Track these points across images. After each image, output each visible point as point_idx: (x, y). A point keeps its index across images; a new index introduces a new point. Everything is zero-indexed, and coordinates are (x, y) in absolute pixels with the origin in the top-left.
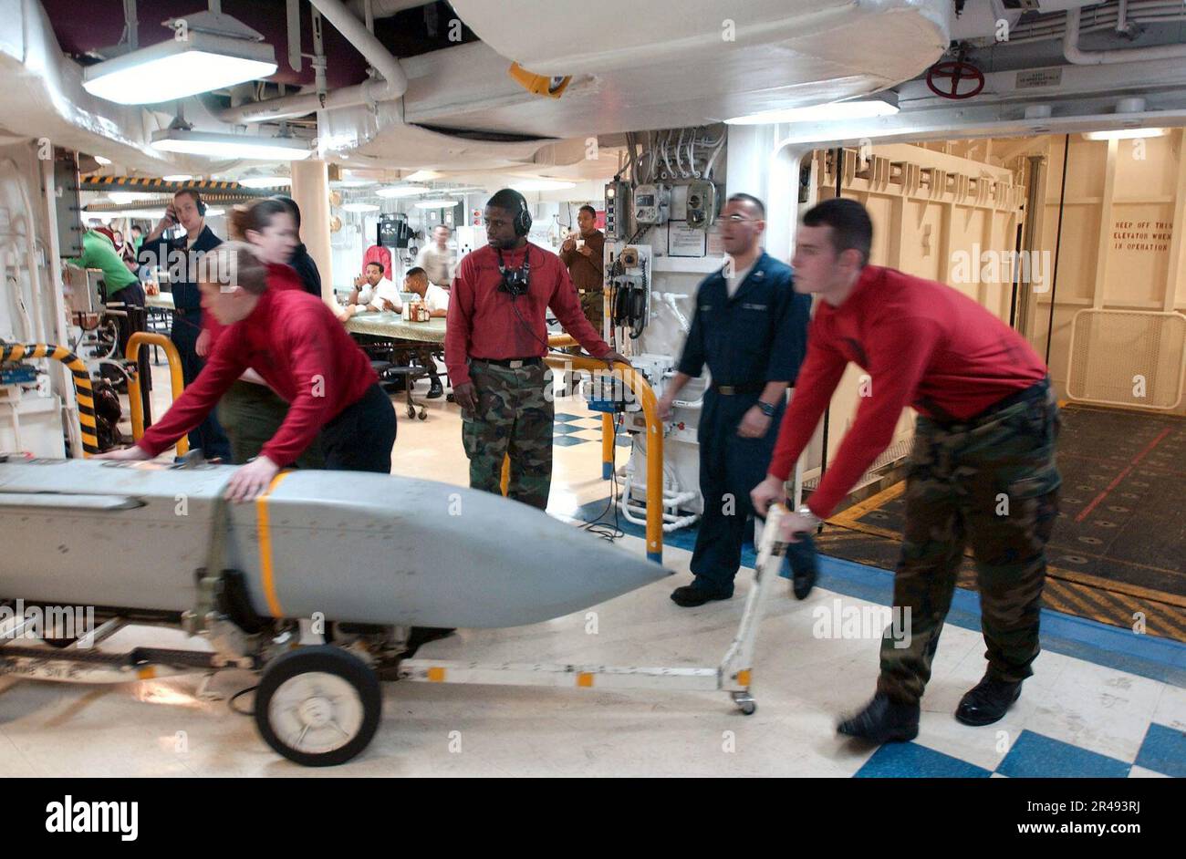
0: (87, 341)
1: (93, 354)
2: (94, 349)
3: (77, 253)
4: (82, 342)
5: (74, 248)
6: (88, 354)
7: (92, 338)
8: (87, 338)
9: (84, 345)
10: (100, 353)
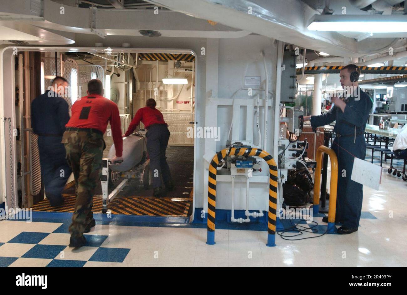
0: (291, 148)
1: (293, 155)
2: (295, 152)
3: (291, 100)
4: (289, 148)
5: (290, 98)
6: (291, 155)
7: (294, 146)
8: (291, 146)
9: (289, 150)
10: (297, 155)
